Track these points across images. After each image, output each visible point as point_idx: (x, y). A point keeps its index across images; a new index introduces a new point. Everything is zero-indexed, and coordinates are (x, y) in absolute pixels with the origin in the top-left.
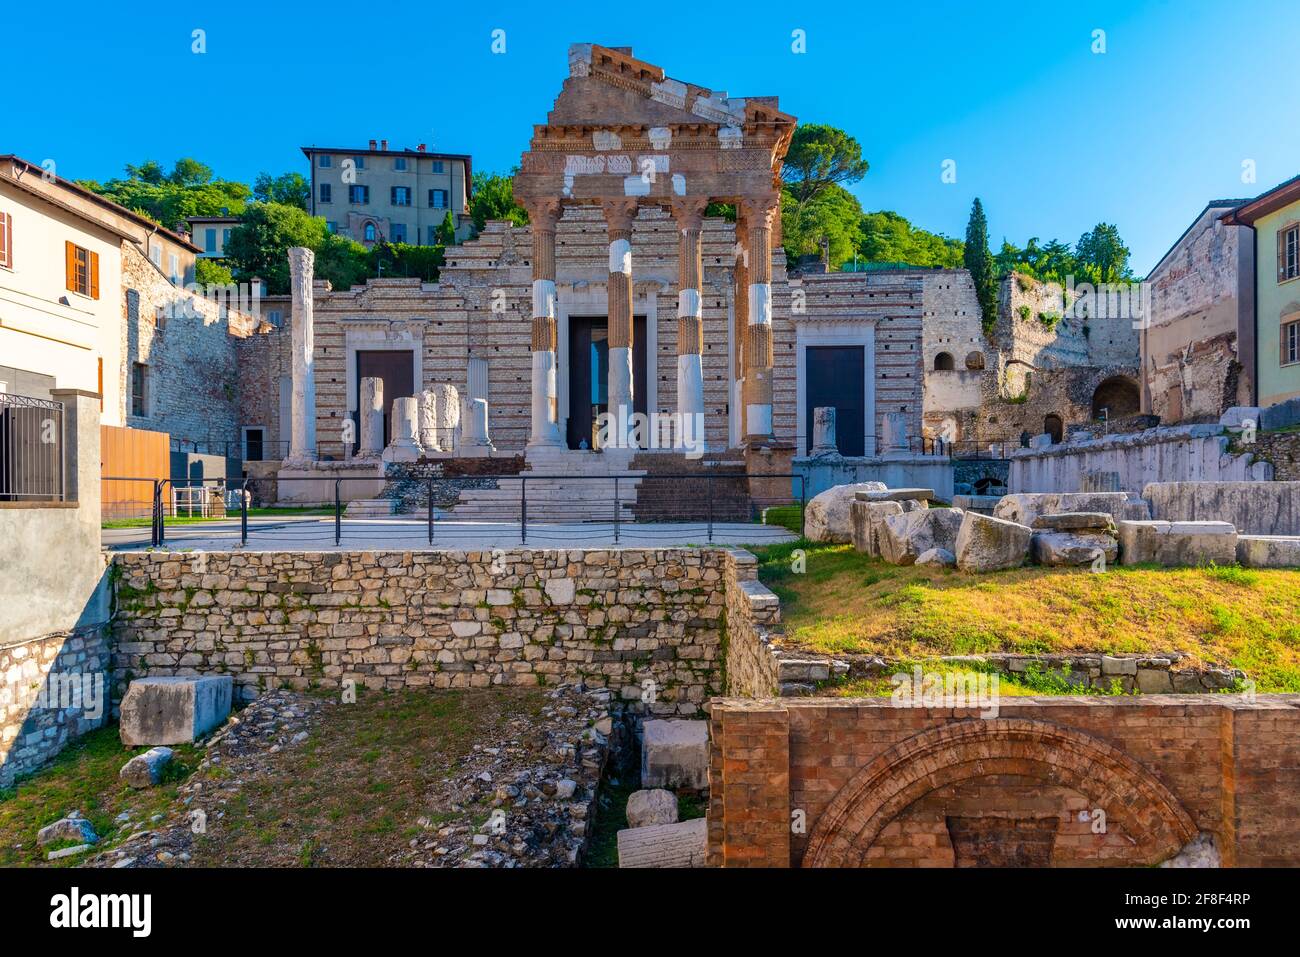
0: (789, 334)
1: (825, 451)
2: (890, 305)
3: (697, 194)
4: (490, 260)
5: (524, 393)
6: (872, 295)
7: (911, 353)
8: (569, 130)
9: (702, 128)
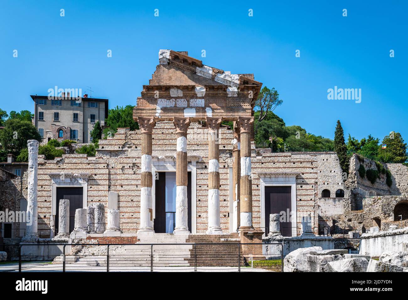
1: (276, 234)
2: (302, 167)
3: (217, 117)
4: (119, 146)
5: (134, 207)
6: (294, 163)
7: (312, 189)
8: (159, 87)
9: (220, 87)
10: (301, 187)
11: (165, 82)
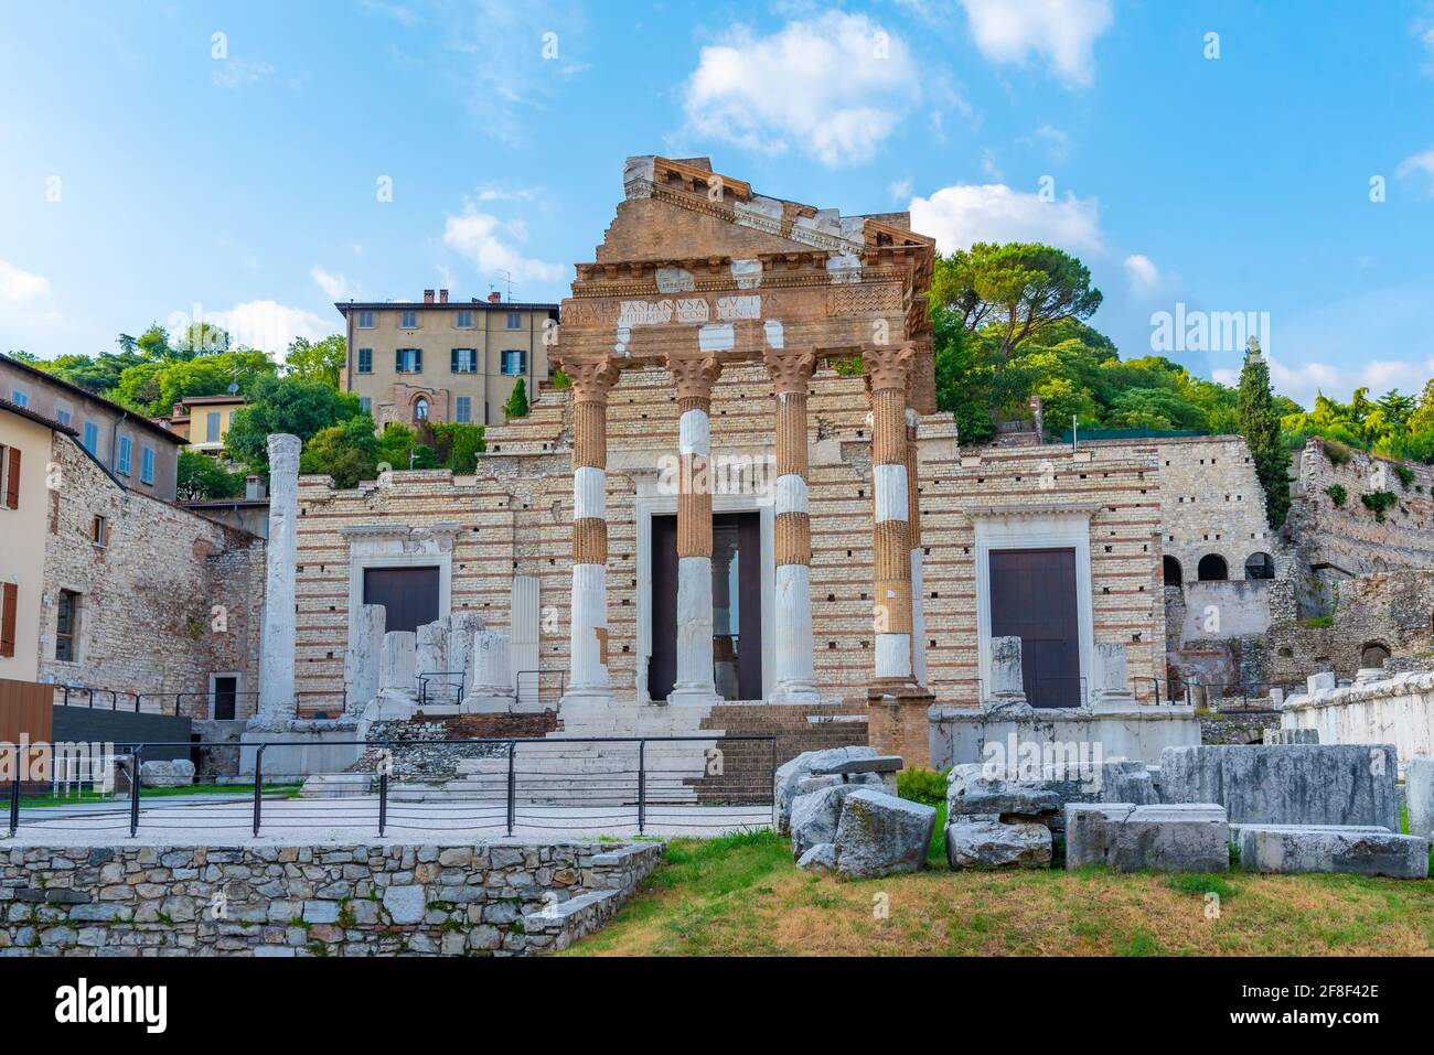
0: (963, 534)
1: (1006, 700)
2: (1111, 489)
3: (800, 347)
4: (545, 442)
6: (1083, 477)
7: (1144, 557)
8: (623, 268)
9: (805, 258)
10: (1108, 549)
11: (641, 252)
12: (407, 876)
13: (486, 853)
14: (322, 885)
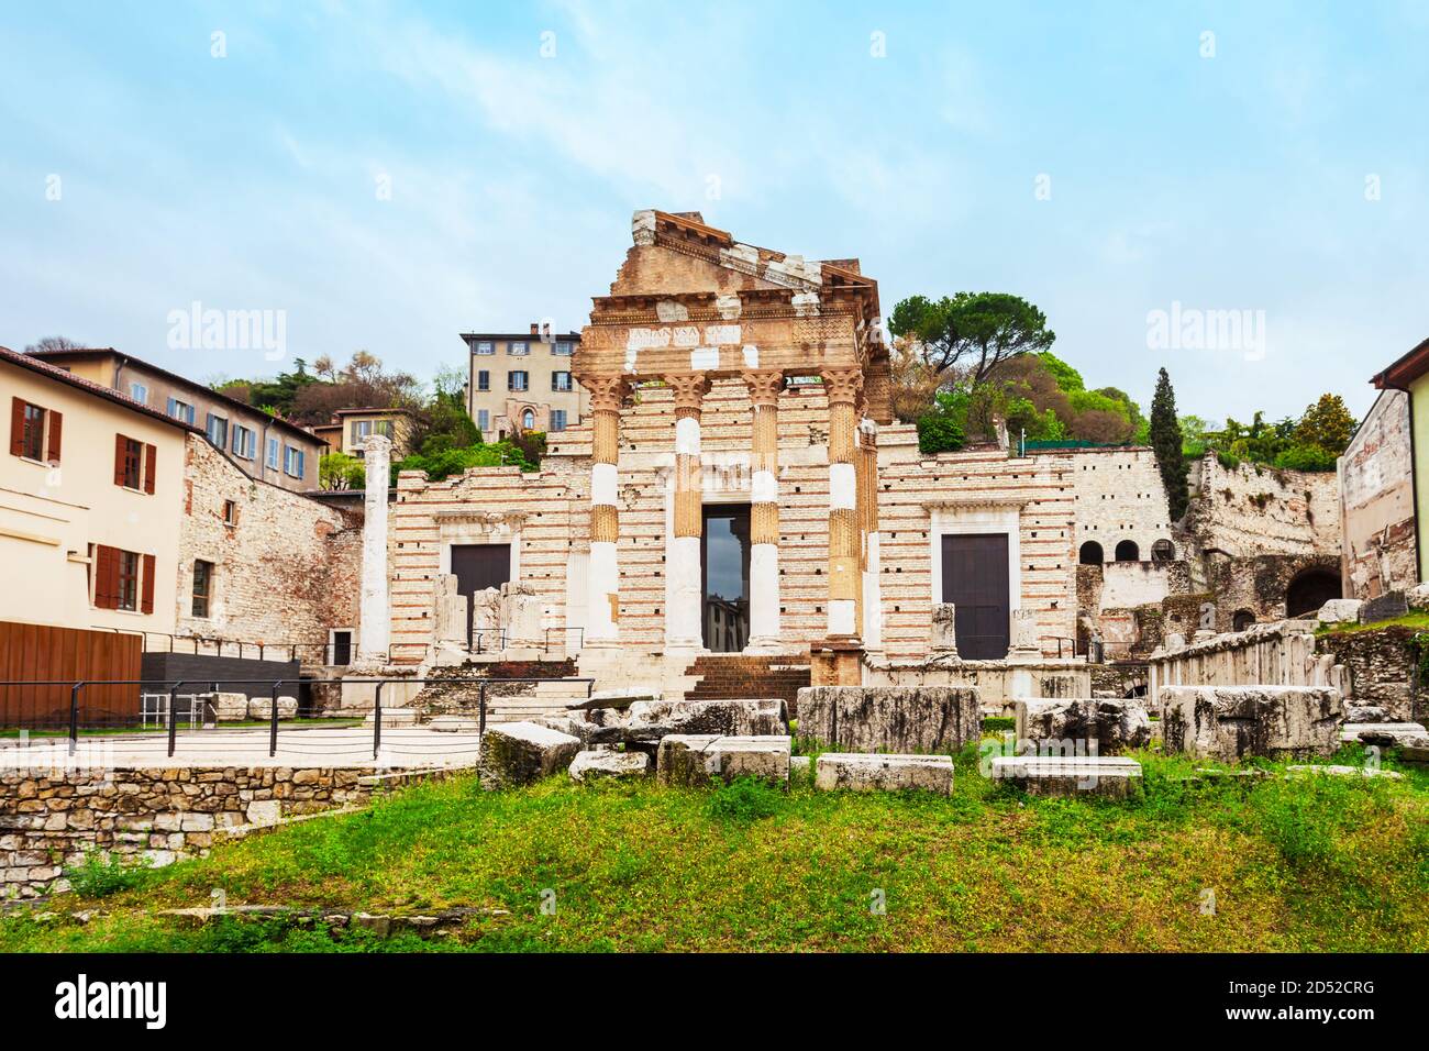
0: (922, 521)
1: (941, 654)
2: (1035, 487)
3: (771, 367)
5: (628, 590)
6: (1016, 477)
7: (1061, 541)
8: (630, 301)
9: (774, 295)
10: (1034, 535)
11: (646, 288)
12: (267, 792)
13: (331, 774)
14: (198, 800)
